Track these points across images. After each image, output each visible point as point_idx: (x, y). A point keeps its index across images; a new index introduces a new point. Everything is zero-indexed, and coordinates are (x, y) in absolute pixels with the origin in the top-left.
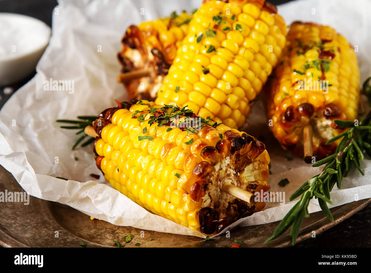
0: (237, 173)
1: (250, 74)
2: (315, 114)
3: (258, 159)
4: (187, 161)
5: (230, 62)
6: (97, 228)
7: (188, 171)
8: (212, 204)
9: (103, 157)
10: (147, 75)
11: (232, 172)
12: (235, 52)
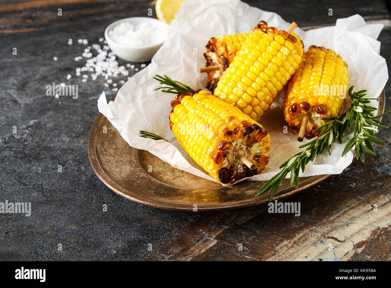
0: (248, 147)
1: (274, 80)
2: (310, 109)
3: (262, 140)
4: (214, 138)
5: (262, 71)
6: (164, 167)
7: (214, 145)
8: (229, 166)
9: (173, 124)
10: (218, 69)
11: (244, 147)
12: (266, 65)
